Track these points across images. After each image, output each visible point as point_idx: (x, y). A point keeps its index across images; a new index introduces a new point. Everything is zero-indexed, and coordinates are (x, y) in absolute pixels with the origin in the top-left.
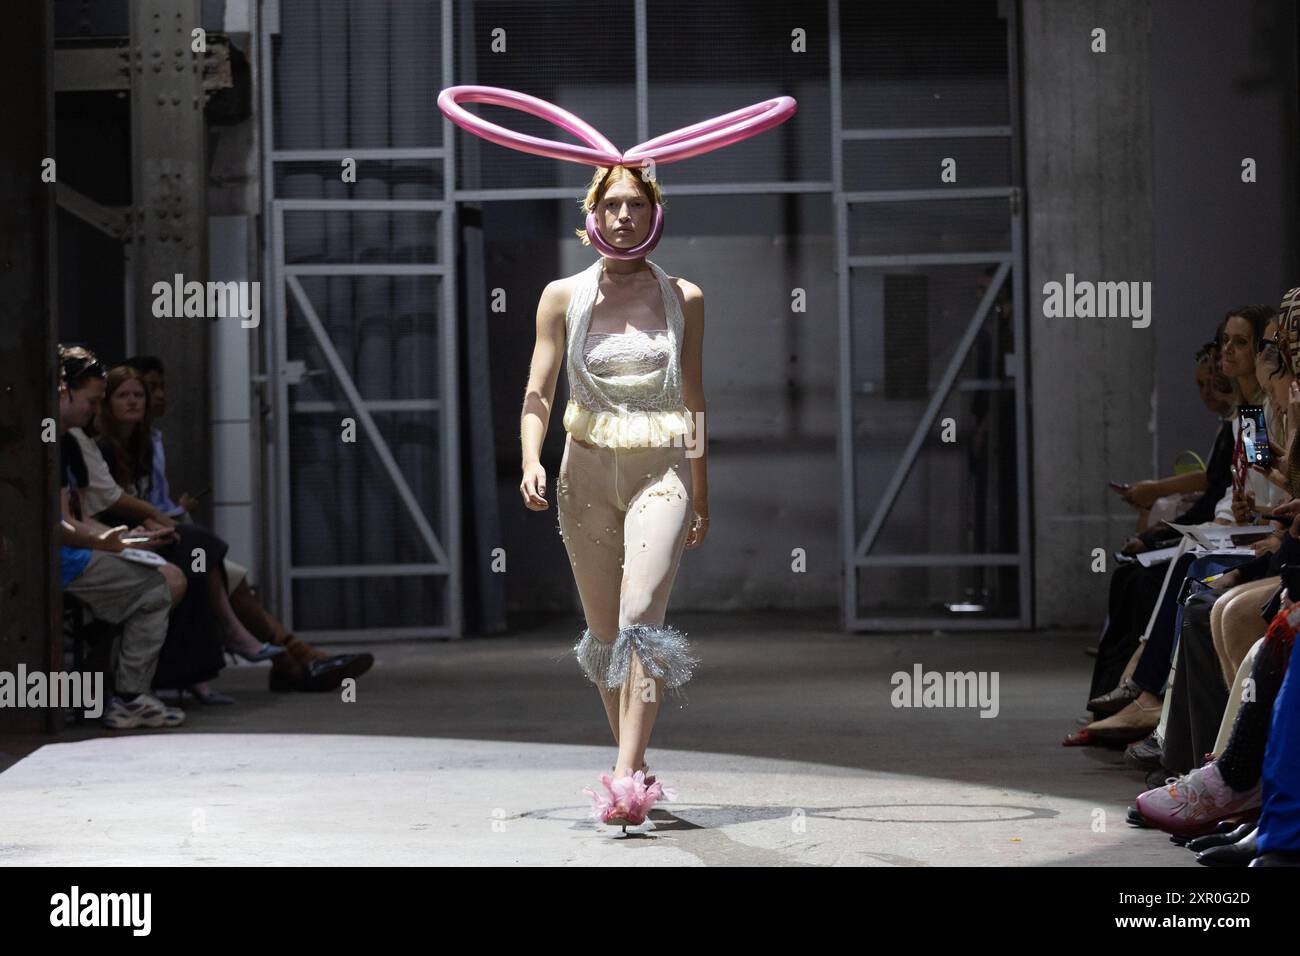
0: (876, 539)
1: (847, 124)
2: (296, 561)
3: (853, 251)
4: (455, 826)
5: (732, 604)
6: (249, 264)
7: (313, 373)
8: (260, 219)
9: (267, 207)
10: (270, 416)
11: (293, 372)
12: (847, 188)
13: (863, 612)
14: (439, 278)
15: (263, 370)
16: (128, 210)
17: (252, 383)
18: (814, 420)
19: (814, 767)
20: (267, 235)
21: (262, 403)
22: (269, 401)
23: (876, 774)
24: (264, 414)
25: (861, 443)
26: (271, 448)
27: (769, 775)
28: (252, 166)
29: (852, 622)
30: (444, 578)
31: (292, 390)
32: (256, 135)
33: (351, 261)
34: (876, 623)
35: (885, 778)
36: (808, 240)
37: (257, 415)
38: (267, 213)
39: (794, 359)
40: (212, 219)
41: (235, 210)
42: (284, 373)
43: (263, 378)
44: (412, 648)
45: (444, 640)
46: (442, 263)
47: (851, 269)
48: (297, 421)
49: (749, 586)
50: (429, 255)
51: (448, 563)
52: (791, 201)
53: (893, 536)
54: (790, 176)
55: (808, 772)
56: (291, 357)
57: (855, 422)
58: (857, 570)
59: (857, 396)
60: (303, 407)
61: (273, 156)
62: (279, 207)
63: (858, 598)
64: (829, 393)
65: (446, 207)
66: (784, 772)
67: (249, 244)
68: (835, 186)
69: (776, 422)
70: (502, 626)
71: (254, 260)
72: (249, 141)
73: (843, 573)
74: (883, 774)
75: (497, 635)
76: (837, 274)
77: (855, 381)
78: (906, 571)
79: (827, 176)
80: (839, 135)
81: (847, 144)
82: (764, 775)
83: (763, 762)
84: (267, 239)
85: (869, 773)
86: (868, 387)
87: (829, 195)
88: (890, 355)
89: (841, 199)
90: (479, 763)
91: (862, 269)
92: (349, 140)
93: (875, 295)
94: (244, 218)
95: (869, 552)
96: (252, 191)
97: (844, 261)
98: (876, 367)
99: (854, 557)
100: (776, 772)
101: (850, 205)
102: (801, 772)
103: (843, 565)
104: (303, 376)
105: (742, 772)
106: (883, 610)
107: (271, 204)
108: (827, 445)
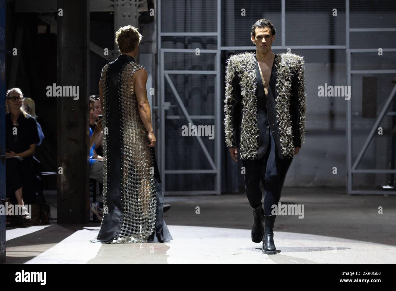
0: (359, 164)
1: (351, 27)
2: (167, 168)
3: (353, 68)
4: (218, 256)
5: (310, 184)
6: (153, 70)
7: (173, 106)
8: (156, 55)
9: (159, 51)
10: (159, 120)
11: (167, 106)
12: (351, 47)
13: (354, 188)
14: (215, 75)
15: (156, 105)
16: (113, 51)
17: (153, 109)
18: (338, 124)
19: (338, 239)
20: (159, 60)
21: (156, 116)
22: (158, 115)
23: (358, 241)
24: (156, 119)
25: (354, 132)
26: (159, 130)
27: (323, 241)
28: (154, 38)
29: (350, 191)
30: (215, 174)
31: (166, 111)
32: (155, 27)
33: (184, 69)
34: (358, 192)
35: (361, 243)
36: (337, 65)
37: (155, 120)
38: (159, 53)
39: (332, 104)
40: (141, 55)
41: (148, 52)
42: (163, 106)
43: (156, 108)
44: (205, 197)
45: (215, 195)
46: (216, 70)
47: (352, 75)
48: (168, 122)
49: (316, 179)
50: (212, 68)
51: (217, 169)
52: (332, 52)
53: (365, 163)
54: (332, 43)
55: (336, 241)
56: (166, 101)
57: (352, 125)
58: (352, 174)
59: (353, 116)
60: (170, 117)
61: (161, 34)
62: (163, 51)
63: (352, 183)
64: (344, 115)
65: (218, 52)
66: (328, 240)
67: (153, 63)
68: (347, 47)
69: (325, 125)
70: (237, 191)
71: (154, 68)
72: (153, 29)
73: (348, 175)
74: (361, 242)
75: (235, 194)
76: (347, 76)
77: (352, 111)
78: (368, 175)
79: (344, 44)
80: (348, 30)
81: (351, 33)
82: (321, 241)
83: (320, 237)
84: (159, 62)
85: (356, 241)
86: (357, 114)
87: (344, 50)
88: (364, 103)
89: (349, 51)
90: (226, 236)
91: (356, 74)
92: (185, 29)
93: (359, 83)
94: (151, 55)
95: (356, 168)
96: (154, 46)
97: (349, 72)
98: (359, 107)
99: (351, 170)
100: (325, 240)
101: (352, 53)
102: (333, 241)
103: (348, 172)
104: (170, 107)
105: (314, 240)
106: (361, 187)
107: (160, 50)
108: (342, 133)
